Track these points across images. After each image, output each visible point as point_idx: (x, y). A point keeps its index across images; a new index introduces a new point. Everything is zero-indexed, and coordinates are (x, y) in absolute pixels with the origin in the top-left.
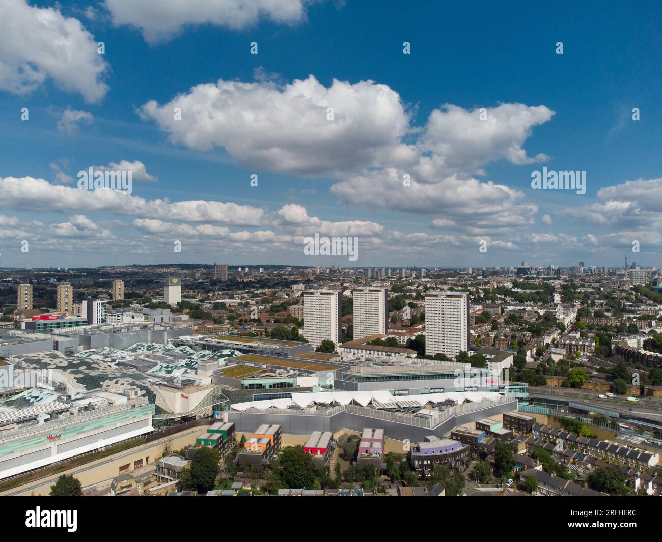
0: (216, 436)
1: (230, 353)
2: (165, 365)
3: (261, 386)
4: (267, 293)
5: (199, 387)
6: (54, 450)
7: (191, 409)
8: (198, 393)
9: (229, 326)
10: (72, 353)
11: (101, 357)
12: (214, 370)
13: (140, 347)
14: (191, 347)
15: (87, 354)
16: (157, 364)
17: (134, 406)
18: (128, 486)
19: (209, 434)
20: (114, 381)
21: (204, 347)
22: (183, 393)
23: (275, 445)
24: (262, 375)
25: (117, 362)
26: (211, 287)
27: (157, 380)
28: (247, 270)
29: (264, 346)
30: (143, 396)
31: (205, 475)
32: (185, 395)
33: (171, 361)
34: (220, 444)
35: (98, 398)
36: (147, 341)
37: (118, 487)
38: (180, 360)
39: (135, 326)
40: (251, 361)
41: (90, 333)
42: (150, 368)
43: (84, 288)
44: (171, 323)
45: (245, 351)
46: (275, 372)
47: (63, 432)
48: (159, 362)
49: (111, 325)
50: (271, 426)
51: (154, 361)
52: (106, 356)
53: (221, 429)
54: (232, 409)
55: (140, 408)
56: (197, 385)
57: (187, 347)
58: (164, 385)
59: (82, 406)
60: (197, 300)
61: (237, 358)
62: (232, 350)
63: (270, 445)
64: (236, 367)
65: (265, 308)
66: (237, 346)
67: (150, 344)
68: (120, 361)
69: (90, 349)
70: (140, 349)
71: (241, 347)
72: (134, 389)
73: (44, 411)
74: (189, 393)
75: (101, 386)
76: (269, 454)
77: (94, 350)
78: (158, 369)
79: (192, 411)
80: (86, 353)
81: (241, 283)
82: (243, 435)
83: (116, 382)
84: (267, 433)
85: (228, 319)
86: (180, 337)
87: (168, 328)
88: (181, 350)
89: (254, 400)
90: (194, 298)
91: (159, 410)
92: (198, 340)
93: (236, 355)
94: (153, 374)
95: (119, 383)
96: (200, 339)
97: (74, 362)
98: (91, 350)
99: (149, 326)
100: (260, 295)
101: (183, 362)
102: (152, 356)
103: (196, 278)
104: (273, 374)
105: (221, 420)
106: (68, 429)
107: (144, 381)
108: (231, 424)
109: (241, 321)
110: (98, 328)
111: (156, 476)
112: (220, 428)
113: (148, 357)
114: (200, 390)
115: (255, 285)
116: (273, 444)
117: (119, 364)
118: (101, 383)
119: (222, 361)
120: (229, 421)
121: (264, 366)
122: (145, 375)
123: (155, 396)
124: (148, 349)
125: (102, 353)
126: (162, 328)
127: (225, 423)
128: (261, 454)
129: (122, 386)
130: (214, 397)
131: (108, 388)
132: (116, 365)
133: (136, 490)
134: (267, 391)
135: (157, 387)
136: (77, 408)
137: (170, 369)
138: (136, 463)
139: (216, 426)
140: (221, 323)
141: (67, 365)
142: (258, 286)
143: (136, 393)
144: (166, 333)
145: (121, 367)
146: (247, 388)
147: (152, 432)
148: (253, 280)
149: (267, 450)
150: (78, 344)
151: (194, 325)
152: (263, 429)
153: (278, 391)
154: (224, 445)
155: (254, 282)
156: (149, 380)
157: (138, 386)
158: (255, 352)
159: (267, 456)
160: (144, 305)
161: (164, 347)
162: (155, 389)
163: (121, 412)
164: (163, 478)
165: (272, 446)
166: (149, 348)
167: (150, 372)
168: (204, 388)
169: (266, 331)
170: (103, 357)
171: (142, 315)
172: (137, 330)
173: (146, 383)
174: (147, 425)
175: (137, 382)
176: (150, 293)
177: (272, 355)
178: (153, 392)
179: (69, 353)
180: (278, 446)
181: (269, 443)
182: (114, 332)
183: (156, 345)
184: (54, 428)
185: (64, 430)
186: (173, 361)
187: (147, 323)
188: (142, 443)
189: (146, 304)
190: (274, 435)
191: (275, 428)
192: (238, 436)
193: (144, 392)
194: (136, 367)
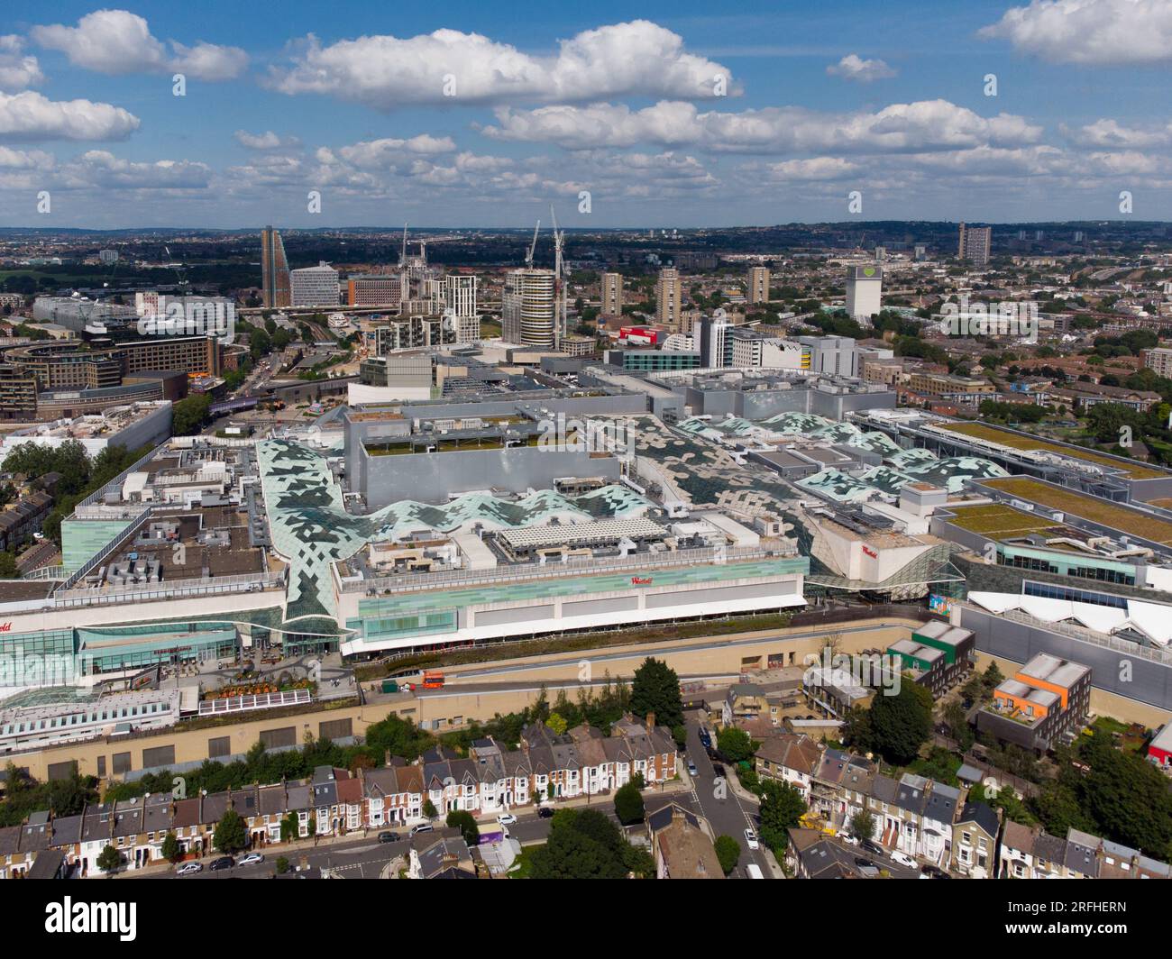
0: (931, 654)
1: (976, 467)
2: (834, 473)
3: (1045, 566)
4: (1087, 300)
5: (901, 538)
6: (642, 601)
7: (881, 578)
8: (897, 550)
9: (983, 383)
10: (675, 418)
11: (718, 435)
12: (938, 506)
13: (789, 421)
14: (892, 436)
15: (698, 426)
16: (817, 469)
17: (770, 554)
18: (754, 707)
19: (913, 646)
20: (739, 493)
21: (920, 442)
22: (866, 546)
23: (1072, 708)
24: (1051, 541)
25: (745, 453)
26: (947, 280)
27: (816, 503)
28: (1039, 234)
29: (1064, 463)
30: (789, 534)
31: (900, 734)
32: (871, 549)
33: (846, 466)
34: (937, 671)
35: (710, 526)
36: (803, 411)
37: (737, 705)
38: (866, 465)
39: (782, 380)
40: (1027, 495)
41: (704, 386)
42: (806, 474)
43: (701, 274)
44: (854, 378)
45: (1014, 469)
46: (1085, 539)
47: (654, 576)
48: (823, 464)
49: (738, 371)
50: (1063, 664)
51: (814, 461)
52: (729, 432)
53: (943, 639)
54: (970, 600)
55: (781, 559)
56: (897, 532)
57: (884, 435)
58: (830, 519)
59: (685, 537)
60: (915, 310)
61: (995, 482)
62: (983, 461)
63: (1058, 710)
64: (988, 506)
65: (1079, 340)
66: (995, 454)
67: (810, 419)
68: (752, 451)
69: (702, 414)
70: (789, 425)
71: (1005, 457)
72: (772, 520)
73: (628, 534)
74: (878, 548)
75: (715, 500)
76: (1053, 727)
77: (709, 417)
78: (821, 480)
79: (885, 582)
80: (696, 422)
81: (1021, 271)
82: (993, 663)
83: (742, 498)
84: (1052, 680)
85: (982, 363)
86: (870, 412)
87: (846, 390)
88: (870, 442)
89: (1026, 593)
90: (908, 304)
91: (817, 567)
92: (907, 423)
93: (991, 475)
94: (810, 487)
95: (748, 500)
96: (912, 425)
97: (676, 443)
98: (705, 417)
99: (810, 380)
100: (1067, 305)
101: (872, 472)
102: (810, 447)
103: (917, 256)
104: (1082, 544)
105: (944, 619)
106: (660, 573)
107: (791, 502)
108: (966, 634)
109: (1013, 370)
110: (717, 377)
111: (807, 696)
112: (940, 636)
113: (803, 449)
114: (903, 546)
115: (1057, 277)
116: (1065, 706)
117: (748, 457)
118: (717, 494)
119: (955, 483)
120: (964, 625)
121: (1059, 517)
122: (794, 490)
123: (812, 537)
124: (805, 430)
125: (722, 425)
126: (834, 390)
127: (952, 628)
128: (1033, 727)
129: (751, 507)
130: (933, 564)
131: (727, 505)
132: (744, 457)
133: (768, 717)
134: (1060, 580)
135: (816, 522)
136: (677, 538)
137: (843, 486)
138: (771, 658)
139: (933, 629)
140: (965, 373)
141: (665, 446)
142: (1066, 279)
143: (776, 529)
144: (841, 400)
145: (753, 464)
146: (1009, 562)
147: (803, 607)
148: (1054, 264)
149: (1048, 719)
150: (684, 403)
151: (904, 372)
152: (1042, 665)
153: (1091, 587)
154: (946, 674)
155: (1055, 270)
156: (803, 502)
157: (780, 513)
158: (1041, 474)
159: (1049, 731)
160: (804, 316)
161: (837, 429)
162: (810, 524)
163: (747, 559)
164: (818, 705)
165: (1062, 712)
166: (807, 427)
167: (804, 482)
168: (912, 541)
169: (1075, 404)
170: (722, 434)
171: (798, 345)
172: (785, 387)
173: (796, 507)
174: (794, 592)
175: (779, 505)
176: (819, 289)
177: (1083, 488)
178: (807, 529)
179: (669, 418)
180: (1079, 712)
181: (1055, 705)
182: (744, 389)
183: (820, 420)
184: (641, 564)
185: (657, 574)
186: (851, 467)
187: (806, 373)
188: (783, 626)
189: (809, 315)
190: (1071, 689)
191: (1074, 671)
192: (982, 661)
193: (790, 527)
194: (779, 470)
